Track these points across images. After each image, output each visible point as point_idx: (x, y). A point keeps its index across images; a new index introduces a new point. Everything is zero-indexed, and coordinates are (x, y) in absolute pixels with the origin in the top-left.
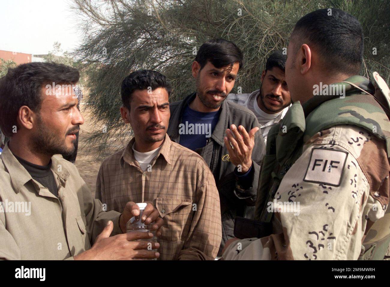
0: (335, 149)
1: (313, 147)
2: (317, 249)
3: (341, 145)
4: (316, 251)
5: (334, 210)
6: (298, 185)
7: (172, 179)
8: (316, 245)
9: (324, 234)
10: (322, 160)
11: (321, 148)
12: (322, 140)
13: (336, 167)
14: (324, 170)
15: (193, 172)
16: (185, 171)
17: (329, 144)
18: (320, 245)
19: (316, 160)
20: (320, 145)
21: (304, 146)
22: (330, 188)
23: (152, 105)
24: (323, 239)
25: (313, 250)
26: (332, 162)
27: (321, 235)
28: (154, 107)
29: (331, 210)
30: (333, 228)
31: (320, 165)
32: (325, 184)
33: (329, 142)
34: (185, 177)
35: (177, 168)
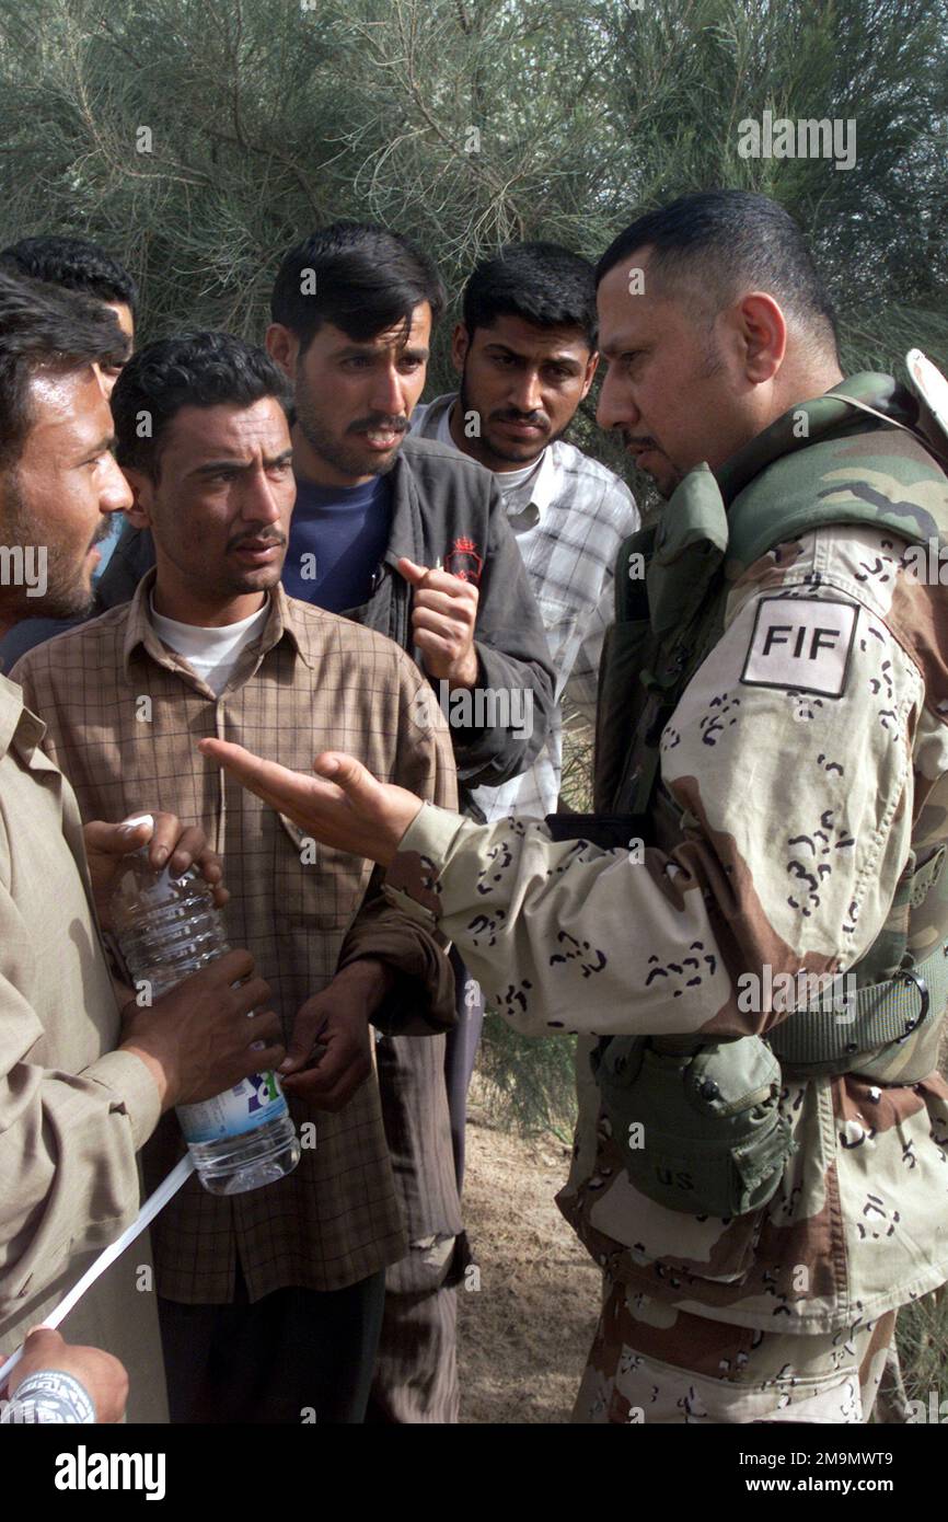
0: (821, 596)
1: (759, 596)
2: (818, 879)
3: (838, 584)
4: (814, 886)
5: (841, 770)
6: (725, 697)
7: (320, 718)
8: (812, 869)
9: (825, 838)
10: (789, 629)
11: (784, 597)
12: (783, 575)
13: (831, 646)
14: (797, 653)
15: (387, 693)
16: (362, 690)
17: (805, 583)
18: (822, 868)
19: (772, 630)
20: (780, 587)
21: (731, 595)
22: (819, 703)
23: (248, 460)
24: (826, 851)
25: (808, 884)
26: (818, 632)
27: (818, 841)
28: (253, 466)
29: (835, 771)
30: (845, 817)
31: (784, 641)
32: (804, 691)
33: (802, 580)
34: (364, 711)
35: (332, 680)
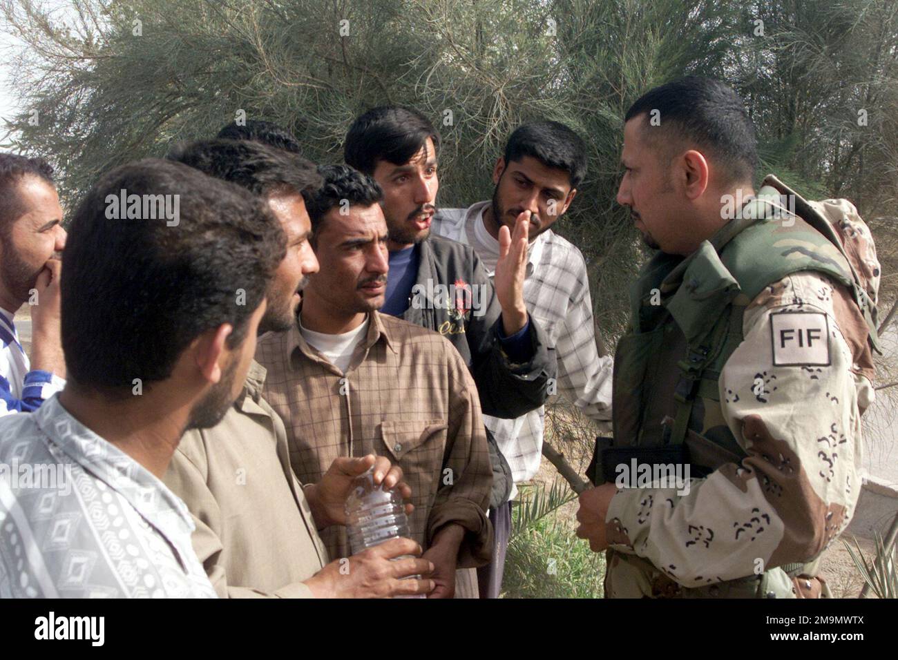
0: (805, 310)
1: (769, 312)
2: (832, 461)
3: (812, 303)
4: (831, 465)
5: (837, 401)
6: (765, 373)
7: (403, 383)
8: (830, 455)
9: (834, 439)
10: (792, 331)
11: (784, 312)
12: (780, 299)
13: (818, 338)
14: (801, 345)
15: (440, 365)
16: (426, 364)
17: (794, 304)
18: (834, 455)
19: (782, 332)
20: (780, 307)
22: (819, 370)
23: (371, 237)
24: (835, 446)
25: (828, 464)
26: (809, 331)
27: (831, 440)
28: (373, 241)
29: (835, 402)
30: (842, 427)
31: (791, 338)
32: (810, 365)
33: (792, 302)
34: (428, 376)
35: (408, 359)
